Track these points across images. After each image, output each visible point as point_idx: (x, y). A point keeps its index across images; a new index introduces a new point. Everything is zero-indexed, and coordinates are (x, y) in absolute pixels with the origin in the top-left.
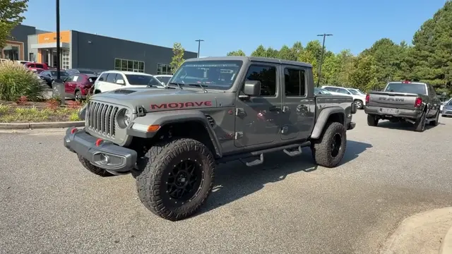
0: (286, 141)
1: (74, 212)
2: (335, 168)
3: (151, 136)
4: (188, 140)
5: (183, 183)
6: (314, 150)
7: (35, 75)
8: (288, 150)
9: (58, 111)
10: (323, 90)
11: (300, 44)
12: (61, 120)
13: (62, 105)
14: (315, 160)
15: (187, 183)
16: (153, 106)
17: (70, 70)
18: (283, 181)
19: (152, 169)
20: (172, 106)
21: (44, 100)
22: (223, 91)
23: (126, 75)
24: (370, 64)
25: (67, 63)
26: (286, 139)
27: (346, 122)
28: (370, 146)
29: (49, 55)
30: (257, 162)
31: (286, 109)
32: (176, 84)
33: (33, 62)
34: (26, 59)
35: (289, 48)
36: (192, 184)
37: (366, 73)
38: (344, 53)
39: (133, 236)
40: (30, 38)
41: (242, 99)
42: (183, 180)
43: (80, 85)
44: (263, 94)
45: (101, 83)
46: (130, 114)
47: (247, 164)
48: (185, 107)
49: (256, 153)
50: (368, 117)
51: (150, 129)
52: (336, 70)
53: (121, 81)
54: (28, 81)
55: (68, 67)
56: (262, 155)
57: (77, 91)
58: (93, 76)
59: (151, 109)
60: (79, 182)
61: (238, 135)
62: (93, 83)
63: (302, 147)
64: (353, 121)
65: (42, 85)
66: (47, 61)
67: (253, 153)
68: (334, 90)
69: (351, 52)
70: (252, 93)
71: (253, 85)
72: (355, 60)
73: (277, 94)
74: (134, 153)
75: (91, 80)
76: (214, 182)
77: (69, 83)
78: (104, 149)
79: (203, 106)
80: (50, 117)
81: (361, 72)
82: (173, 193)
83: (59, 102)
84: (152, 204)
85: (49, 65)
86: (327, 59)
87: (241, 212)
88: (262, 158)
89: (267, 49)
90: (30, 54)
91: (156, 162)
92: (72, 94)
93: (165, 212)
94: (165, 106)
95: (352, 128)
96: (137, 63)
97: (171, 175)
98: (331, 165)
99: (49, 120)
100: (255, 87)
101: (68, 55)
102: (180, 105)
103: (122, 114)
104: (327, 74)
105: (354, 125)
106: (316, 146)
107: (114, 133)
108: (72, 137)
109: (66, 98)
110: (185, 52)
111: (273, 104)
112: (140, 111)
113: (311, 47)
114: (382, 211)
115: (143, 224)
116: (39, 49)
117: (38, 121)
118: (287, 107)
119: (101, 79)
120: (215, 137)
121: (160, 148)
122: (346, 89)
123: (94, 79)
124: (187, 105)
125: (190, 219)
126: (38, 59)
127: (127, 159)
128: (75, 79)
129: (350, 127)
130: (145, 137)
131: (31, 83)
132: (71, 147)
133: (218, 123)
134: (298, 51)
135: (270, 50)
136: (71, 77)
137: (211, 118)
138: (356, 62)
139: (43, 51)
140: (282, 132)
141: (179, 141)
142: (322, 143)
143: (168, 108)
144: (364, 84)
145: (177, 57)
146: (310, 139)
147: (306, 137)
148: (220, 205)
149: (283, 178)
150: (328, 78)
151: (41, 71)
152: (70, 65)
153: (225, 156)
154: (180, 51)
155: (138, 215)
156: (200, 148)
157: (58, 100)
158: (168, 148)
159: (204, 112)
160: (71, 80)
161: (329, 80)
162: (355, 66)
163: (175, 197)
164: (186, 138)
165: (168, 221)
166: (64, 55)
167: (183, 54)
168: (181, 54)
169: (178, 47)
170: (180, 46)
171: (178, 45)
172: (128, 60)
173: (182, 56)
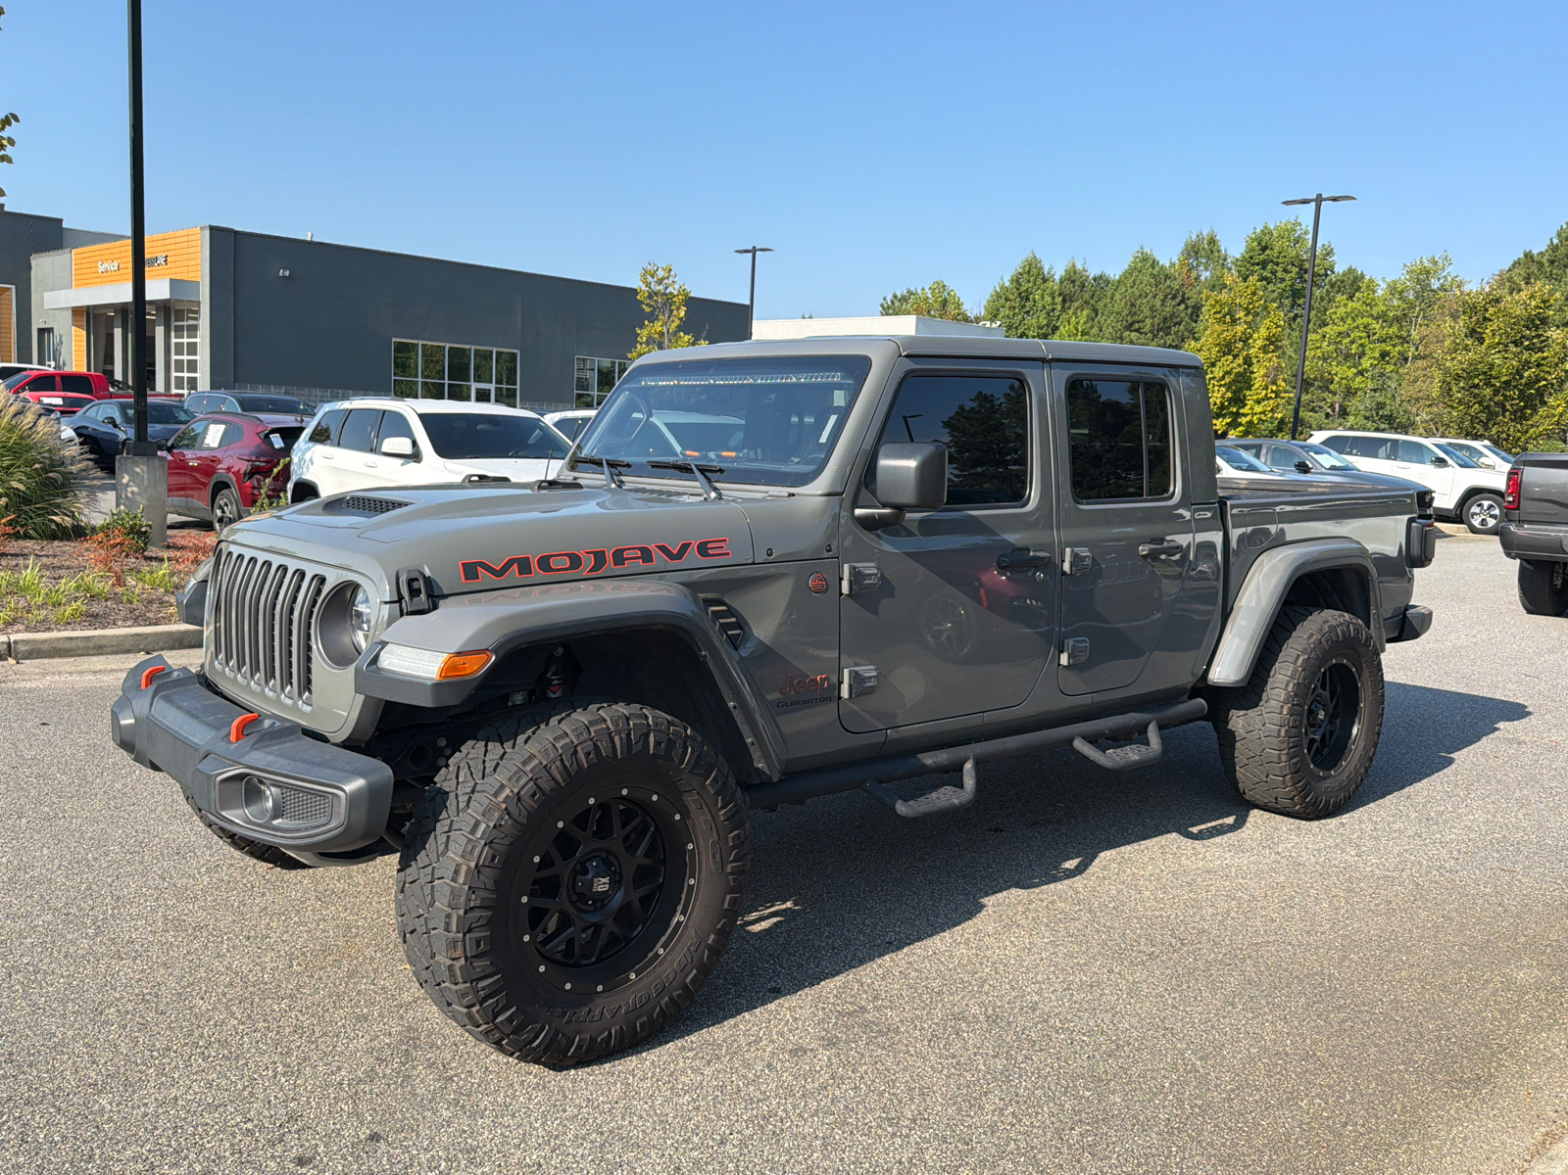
0: (1086, 700)
1: (144, 1026)
2: (1332, 823)
3: (452, 699)
4: (621, 709)
5: (602, 899)
6: (1227, 740)
7: (43, 427)
8: (1092, 739)
9: (131, 581)
10: (1312, 448)
11: (1212, 241)
12: (138, 619)
13: (152, 551)
14: (1234, 782)
15: (619, 897)
16: (470, 570)
17: (201, 397)
18: (1078, 882)
19: (459, 841)
20: (554, 563)
21: (78, 532)
22: (784, 491)
23: (423, 418)
24: (1544, 321)
25: (192, 366)
26: (1080, 692)
27: (1384, 607)
28: (1516, 712)
29: (118, 333)
30: (945, 797)
31: (1076, 559)
32: (599, 463)
33: (50, 368)
34: (24, 355)
35: (1164, 262)
36: (646, 901)
37: (1527, 365)
38: (1422, 276)
39: (374, 1137)
41: (868, 524)
42: (602, 885)
43: (234, 462)
44: (961, 497)
45: (320, 449)
46: (374, 602)
47: (901, 808)
48: (610, 567)
49: (941, 757)
50: (1522, 571)
51: (448, 669)
52: (1384, 355)
53: (402, 445)
54: (17, 455)
55: (193, 383)
56: (968, 766)
57: (223, 485)
58: (288, 420)
59: (459, 581)
60: (180, 894)
61: (856, 677)
62: (287, 451)
63: (1161, 727)
64: (1419, 599)
65: (74, 469)
66: (109, 358)
67: (928, 759)
68: (1369, 448)
69: (1451, 271)
70: (908, 496)
71: (912, 464)
72: (1471, 309)
73: (1034, 493)
74: (384, 772)
75: (277, 441)
76: (746, 892)
77: (189, 454)
78: (258, 759)
79: (692, 558)
80: (96, 608)
81: (1503, 363)
82: (559, 945)
83: (137, 539)
84: (463, 995)
85: (118, 376)
86: (1342, 306)
87: (866, 1026)
88: (969, 782)
89: (1059, 273)
90: (41, 331)
91: (475, 811)
92: (199, 503)
93: (517, 1031)
94: (524, 565)
95: (1415, 635)
96: (487, 356)
97: (546, 862)
98: (1315, 807)
99: (94, 619)
100: (923, 468)
101: (193, 330)
102: (590, 562)
103: (341, 602)
104: (1342, 372)
105: (1426, 620)
106: (1238, 720)
107: (306, 684)
108: (141, 705)
109: (172, 518)
110: (692, 303)
111: (1013, 538)
112: (414, 593)
113: (1263, 256)
114: (1527, 1027)
115: (425, 1080)
116: (77, 311)
117: (44, 625)
118: (1084, 552)
119: (320, 436)
120: (742, 693)
121: (495, 749)
122: (1428, 442)
123: (291, 435)
124: (619, 557)
125: (631, 1062)
126: (75, 356)
127: (353, 799)
128: (214, 435)
129: (1407, 626)
130: (426, 701)
131: (29, 463)
132: (140, 745)
133: (763, 630)
134: (1205, 275)
135: (1073, 277)
136: (198, 427)
137: (731, 612)
138: (1477, 315)
139: (92, 318)
140: (1064, 659)
141: (580, 717)
142: (1263, 707)
143: (538, 574)
144: (1520, 416)
145: (658, 326)
146: (1202, 687)
147: (1186, 679)
148: (776, 993)
149: (1080, 870)
150: (1349, 392)
151: (80, 403)
152: (203, 377)
153: (798, 773)
154: (669, 299)
155: (411, 1039)
156: (671, 743)
157: (135, 531)
158: (533, 747)
159: (693, 587)
160: (194, 440)
161: (1354, 404)
162: (1472, 332)
163: (568, 961)
164: (614, 700)
165: (535, 1068)
166: (179, 330)
167: (682, 314)
168: (675, 313)
169: (660, 282)
170: (668, 278)
171: (661, 274)
172: (448, 345)
173: (677, 322)
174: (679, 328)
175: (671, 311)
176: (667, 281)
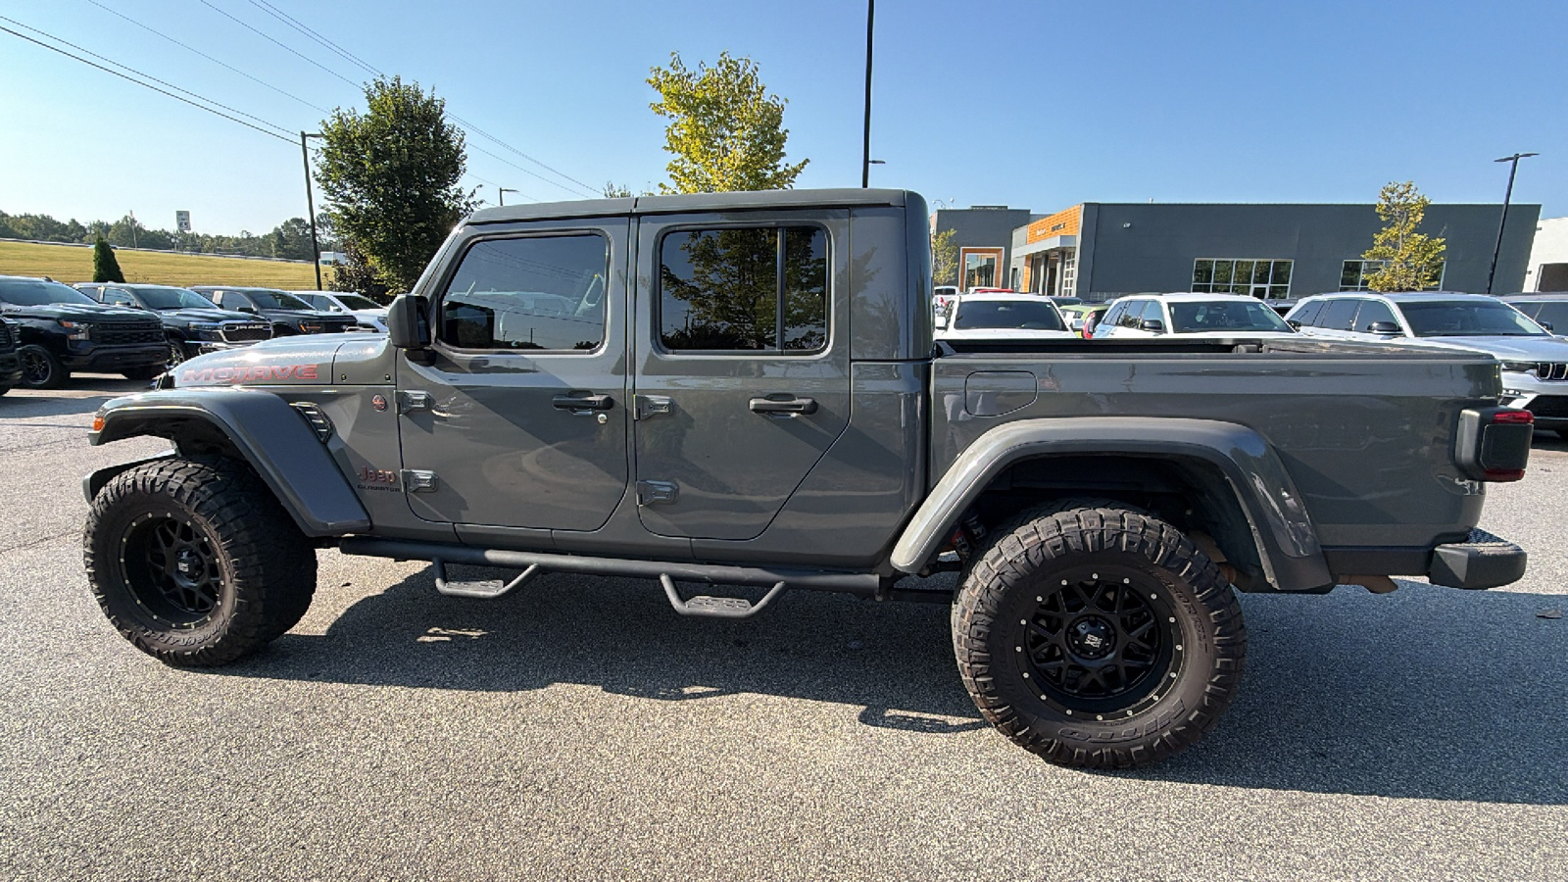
0: (682, 543)
25: (1072, 282)
26: (672, 534)
29: (1043, 268)
40: (1019, 235)
67: (492, 555)
73: (606, 341)
90: (1015, 270)
96: (1267, 265)
101: (1074, 264)
102: (238, 375)
110: (1430, 210)
116: (1027, 257)
124: (253, 373)
126: (1024, 281)
145: (1393, 231)
154: (1406, 209)
166: (1067, 264)
167: (1419, 218)
168: (1411, 219)
169: (1401, 195)
170: (1408, 192)
171: (1401, 190)
172: (1215, 259)
173: (1412, 226)
174: (1414, 231)
175: (1408, 218)
176: (1407, 195)
